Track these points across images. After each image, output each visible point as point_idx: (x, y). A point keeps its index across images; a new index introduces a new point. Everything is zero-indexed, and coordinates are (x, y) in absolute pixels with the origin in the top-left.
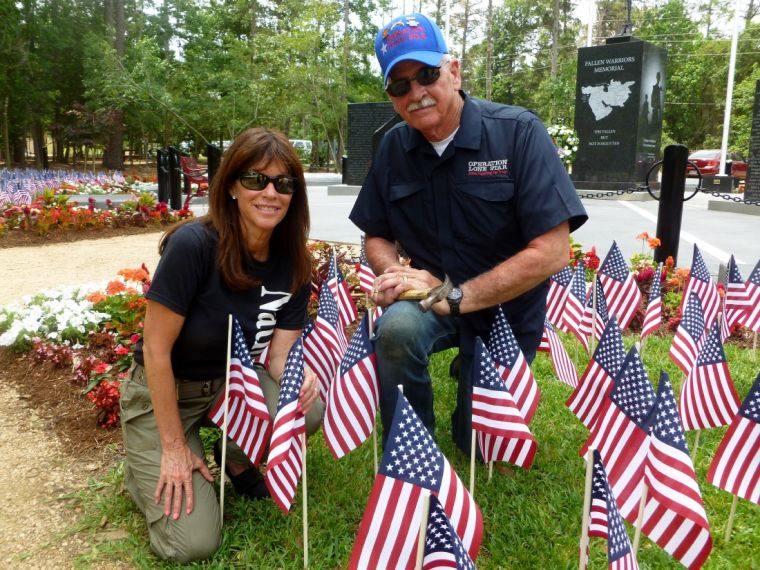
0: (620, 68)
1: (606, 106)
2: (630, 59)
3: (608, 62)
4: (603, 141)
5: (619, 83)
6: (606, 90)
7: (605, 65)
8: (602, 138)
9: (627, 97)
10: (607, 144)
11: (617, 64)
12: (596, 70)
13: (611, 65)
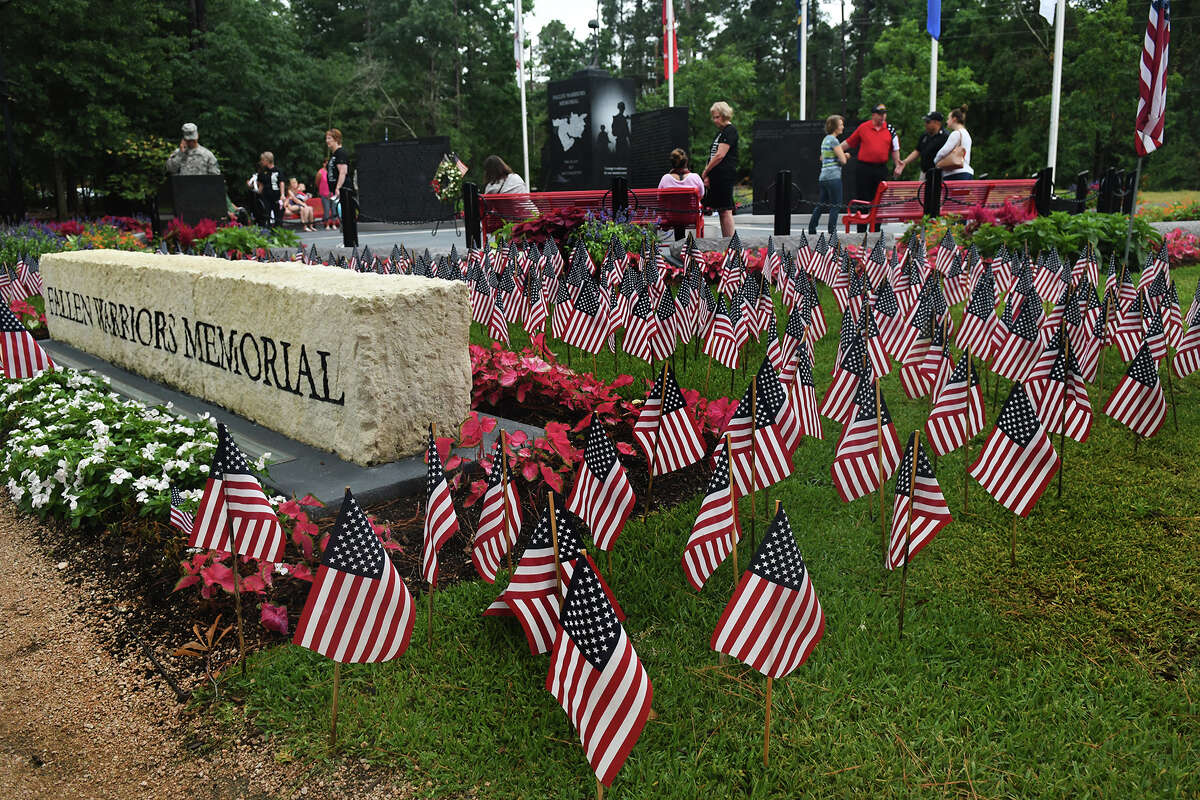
0: (576, 102)
1: (570, 137)
2: (582, 93)
3: (568, 95)
4: (571, 171)
5: (576, 115)
6: (569, 122)
7: (566, 99)
8: (570, 167)
9: (583, 129)
10: (575, 173)
11: (574, 98)
12: (561, 104)
13: (570, 98)
